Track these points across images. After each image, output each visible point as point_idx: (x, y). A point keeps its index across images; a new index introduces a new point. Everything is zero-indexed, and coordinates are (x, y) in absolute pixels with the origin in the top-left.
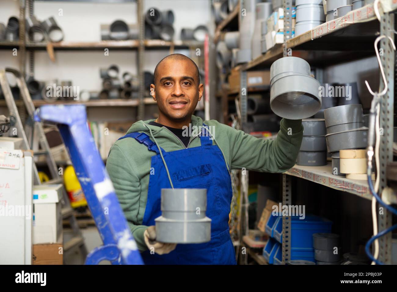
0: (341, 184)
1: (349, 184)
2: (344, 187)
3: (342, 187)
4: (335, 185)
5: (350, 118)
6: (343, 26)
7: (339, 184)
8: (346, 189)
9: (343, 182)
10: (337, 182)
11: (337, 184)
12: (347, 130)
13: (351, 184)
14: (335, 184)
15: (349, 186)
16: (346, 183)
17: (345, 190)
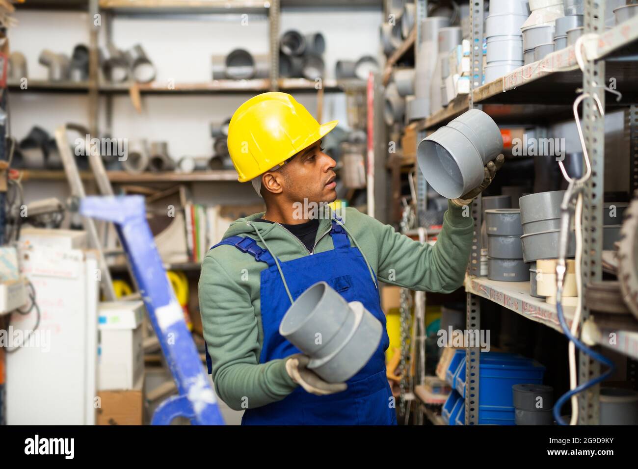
0: (536, 312)
1: (545, 311)
2: (540, 316)
3: (538, 316)
4: (529, 313)
5: (556, 211)
6: (541, 75)
7: (534, 311)
8: (542, 319)
9: (539, 308)
10: (532, 308)
11: (532, 311)
12: (552, 230)
13: (548, 311)
14: (529, 311)
15: (546, 315)
16: (543, 311)
17: (541, 321)
